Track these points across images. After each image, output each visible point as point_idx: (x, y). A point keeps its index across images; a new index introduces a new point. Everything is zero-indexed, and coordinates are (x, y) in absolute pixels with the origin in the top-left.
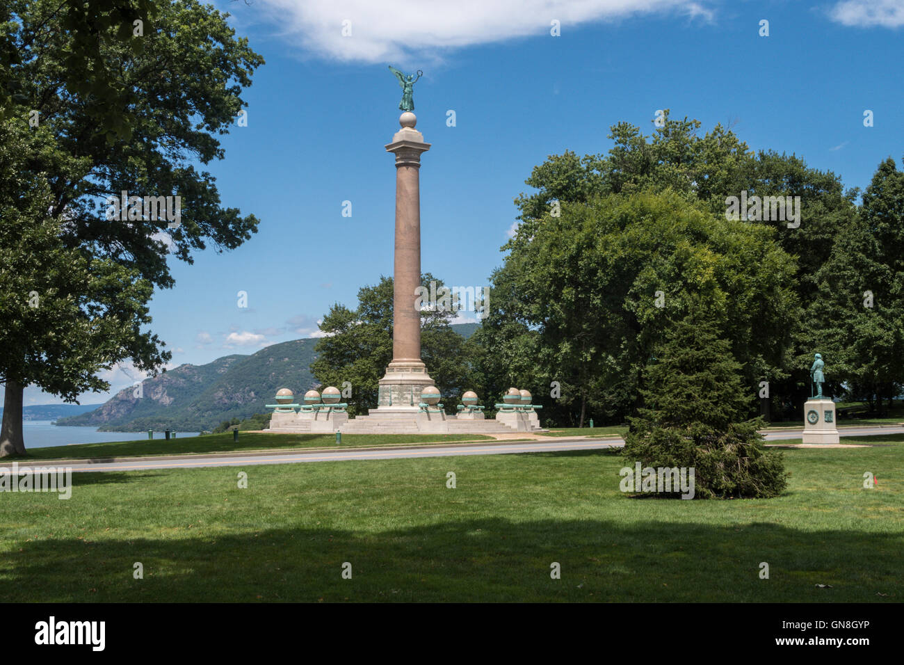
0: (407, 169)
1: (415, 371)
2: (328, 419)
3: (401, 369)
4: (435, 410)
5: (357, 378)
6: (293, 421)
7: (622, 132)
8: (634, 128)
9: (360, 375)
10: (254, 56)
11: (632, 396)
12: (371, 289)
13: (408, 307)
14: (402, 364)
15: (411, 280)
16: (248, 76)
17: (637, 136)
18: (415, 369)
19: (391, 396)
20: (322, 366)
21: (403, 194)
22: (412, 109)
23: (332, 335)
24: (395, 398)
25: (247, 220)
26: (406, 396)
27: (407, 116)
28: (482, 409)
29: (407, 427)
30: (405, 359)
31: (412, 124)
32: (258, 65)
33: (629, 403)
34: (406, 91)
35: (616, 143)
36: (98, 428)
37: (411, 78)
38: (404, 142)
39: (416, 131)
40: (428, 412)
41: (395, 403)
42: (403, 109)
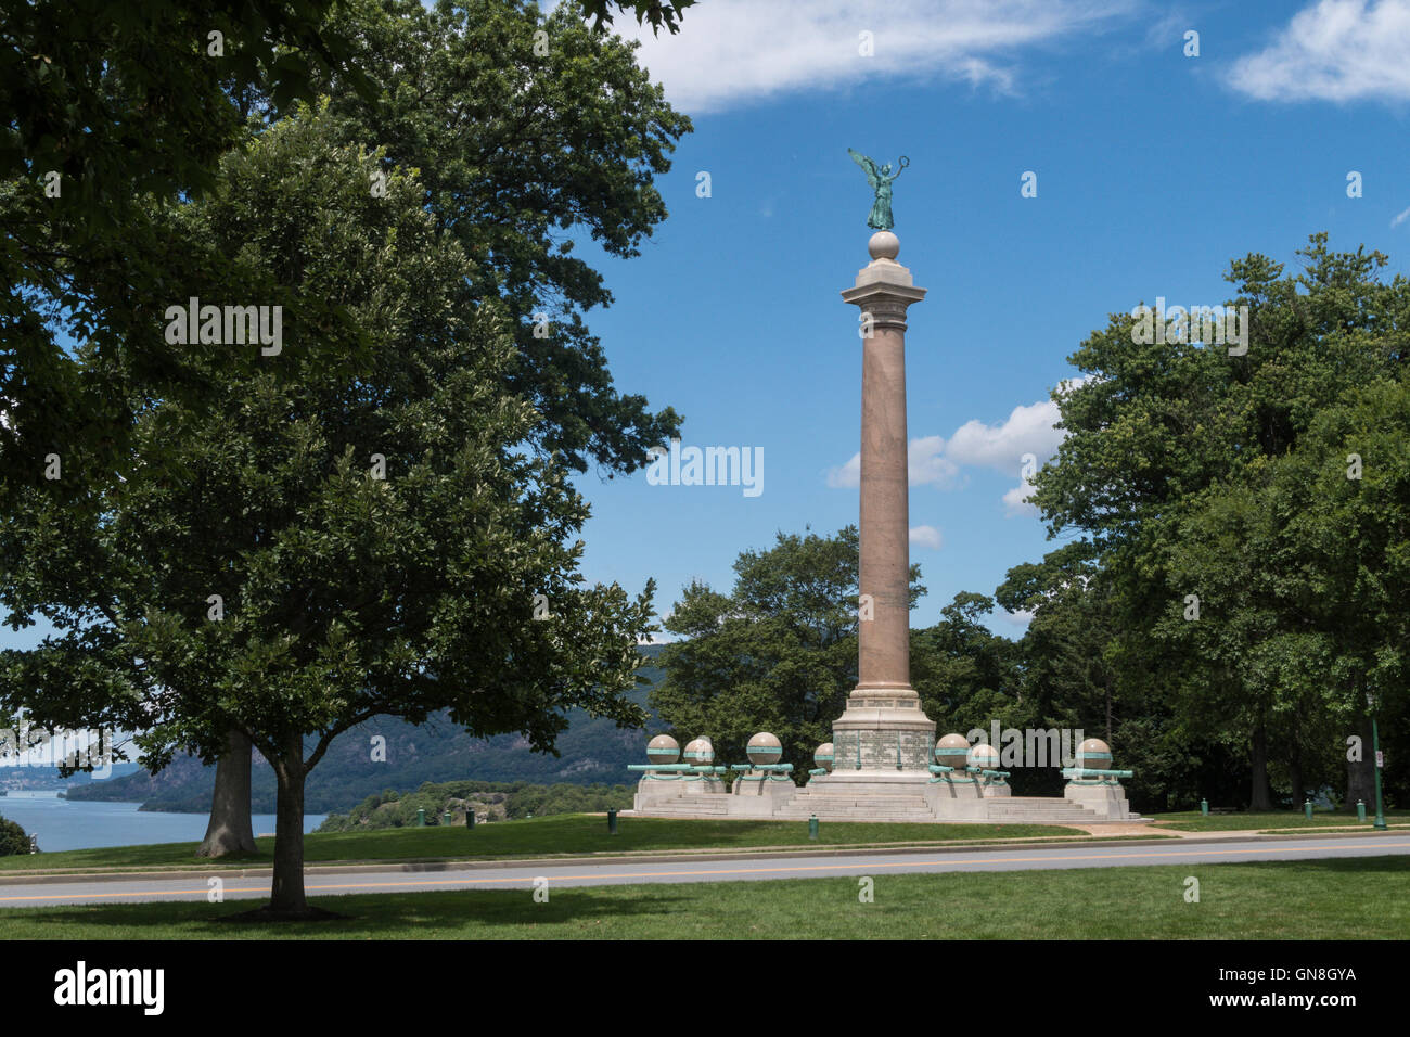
0: (885, 333)
1: (901, 706)
2: (760, 793)
3: (877, 701)
4: (963, 779)
5: (745, 718)
6: (681, 796)
7: (1252, 272)
8: (1274, 265)
9: (749, 712)
10: (675, 117)
11: (1192, 758)
12: (758, 556)
13: (889, 587)
14: (879, 692)
15: (891, 536)
16: (665, 153)
17: (1279, 279)
18: (903, 701)
19: (859, 752)
20: (671, 695)
21: (877, 378)
22: (890, 226)
23: (686, 638)
24: (868, 755)
25: (661, 419)
26: (888, 751)
27: (883, 238)
28: (1006, 779)
29: (912, 810)
30: (882, 683)
31: (891, 253)
32: (681, 133)
33: (1187, 770)
34: (880, 193)
35: (1240, 291)
36: (141, 804)
37: (889, 170)
38: (880, 284)
39: (898, 265)
40: (950, 782)
41: (869, 765)
42: (873, 227)
